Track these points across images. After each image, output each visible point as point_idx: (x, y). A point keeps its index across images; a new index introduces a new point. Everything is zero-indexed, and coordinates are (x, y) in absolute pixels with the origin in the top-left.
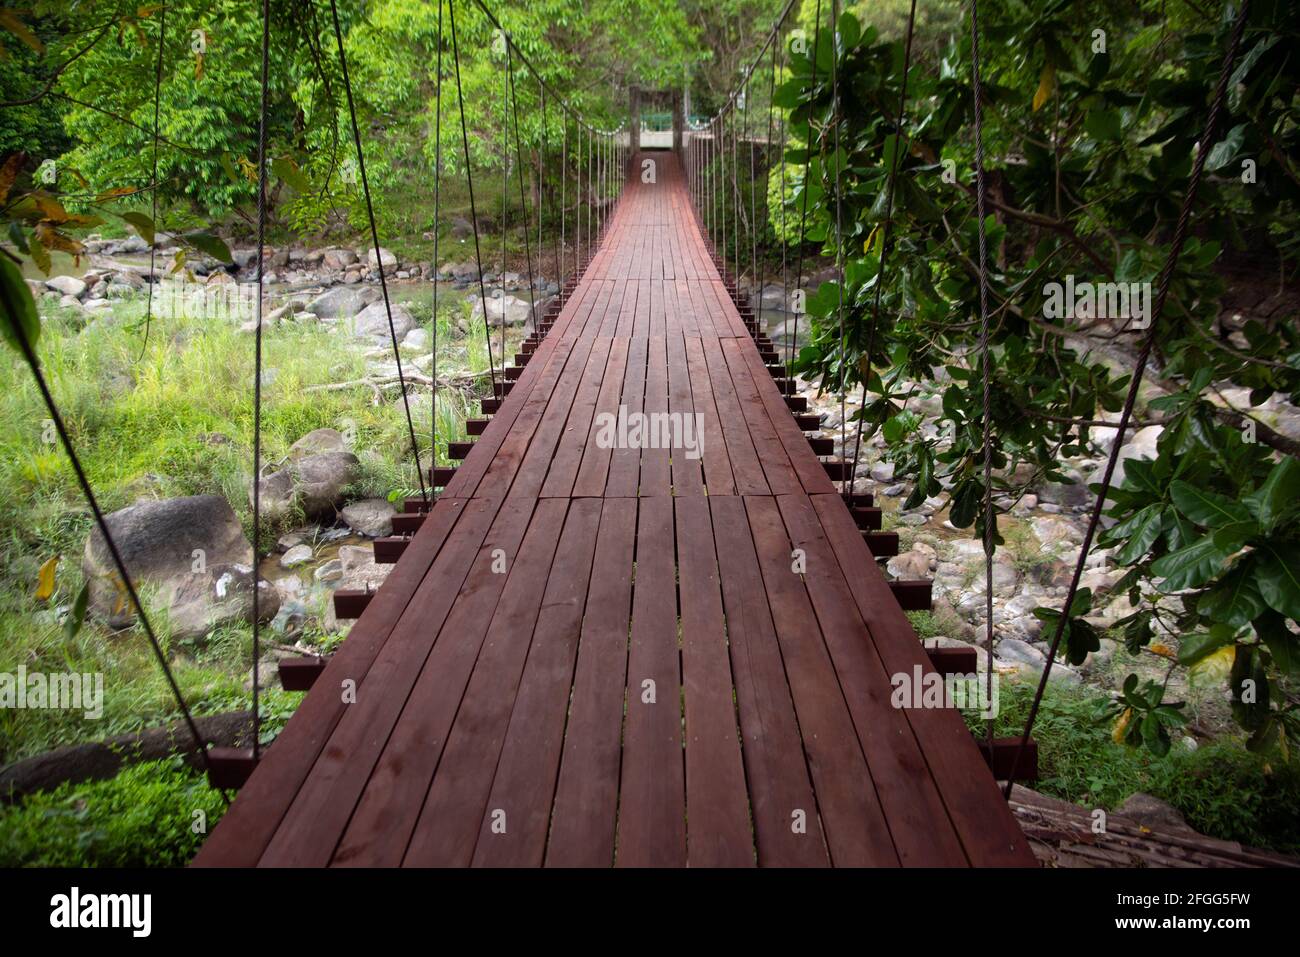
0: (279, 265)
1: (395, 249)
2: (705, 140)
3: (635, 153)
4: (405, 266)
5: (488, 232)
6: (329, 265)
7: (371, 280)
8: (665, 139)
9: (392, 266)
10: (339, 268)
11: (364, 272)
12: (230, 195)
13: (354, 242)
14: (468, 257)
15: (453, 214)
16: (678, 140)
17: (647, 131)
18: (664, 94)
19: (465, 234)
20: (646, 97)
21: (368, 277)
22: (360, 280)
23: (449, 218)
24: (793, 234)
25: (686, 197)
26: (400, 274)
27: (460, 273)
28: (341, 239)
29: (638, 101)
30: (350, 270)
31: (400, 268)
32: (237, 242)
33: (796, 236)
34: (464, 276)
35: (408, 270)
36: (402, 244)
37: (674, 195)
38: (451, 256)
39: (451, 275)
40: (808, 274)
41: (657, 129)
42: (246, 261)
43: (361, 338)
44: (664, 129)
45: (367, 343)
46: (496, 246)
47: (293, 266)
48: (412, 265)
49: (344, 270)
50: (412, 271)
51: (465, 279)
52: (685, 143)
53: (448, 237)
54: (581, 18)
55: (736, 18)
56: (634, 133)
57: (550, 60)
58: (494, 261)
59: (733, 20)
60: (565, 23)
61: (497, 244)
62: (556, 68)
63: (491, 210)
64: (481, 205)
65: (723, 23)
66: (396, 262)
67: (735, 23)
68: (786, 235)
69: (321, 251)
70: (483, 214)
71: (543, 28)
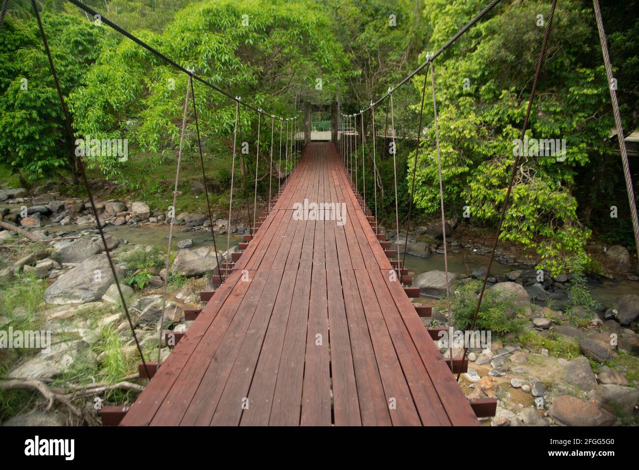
0: (75, 212)
1: (151, 203)
2: (349, 136)
3: (308, 143)
4: (155, 214)
5: (213, 192)
6: (107, 212)
7: (132, 223)
8: (327, 135)
9: (146, 214)
10: (113, 215)
11: (128, 217)
12: (40, 167)
13: (129, 197)
14: (197, 208)
15: (194, 179)
16: (334, 136)
17: (316, 131)
18: (326, 107)
19: (199, 192)
20: (316, 108)
21: (130, 221)
22: (125, 223)
23: (191, 182)
24: (430, 204)
25: (344, 175)
26: (151, 219)
27: (189, 220)
28: (122, 194)
29: (310, 110)
30: (119, 216)
31: (152, 215)
32: (61, 195)
33: (432, 206)
34: (191, 222)
35: (156, 216)
36: (158, 198)
37: (334, 172)
38: (186, 207)
39: (184, 221)
40: (425, 224)
41: (322, 131)
42: (57, 208)
43: (66, 293)
44: (326, 130)
46: (216, 202)
47: (85, 212)
48: (160, 213)
49: (116, 216)
50: (159, 218)
51: (192, 224)
52: (339, 138)
53: (189, 194)
54: (264, 40)
55: (376, 51)
56: (307, 130)
57: (238, 69)
58: (213, 211)
59: (374, 54)
60: (251, 42)
61: (217, 200)
62: (243, 75)
63: (217, 177)
64: (211, 174)
65: (367, 56)
66: (149, 211)
67: (376, 55)
68: (423, 204)
69: (104, 203)
70: (212, 179)
71: (235, 45)
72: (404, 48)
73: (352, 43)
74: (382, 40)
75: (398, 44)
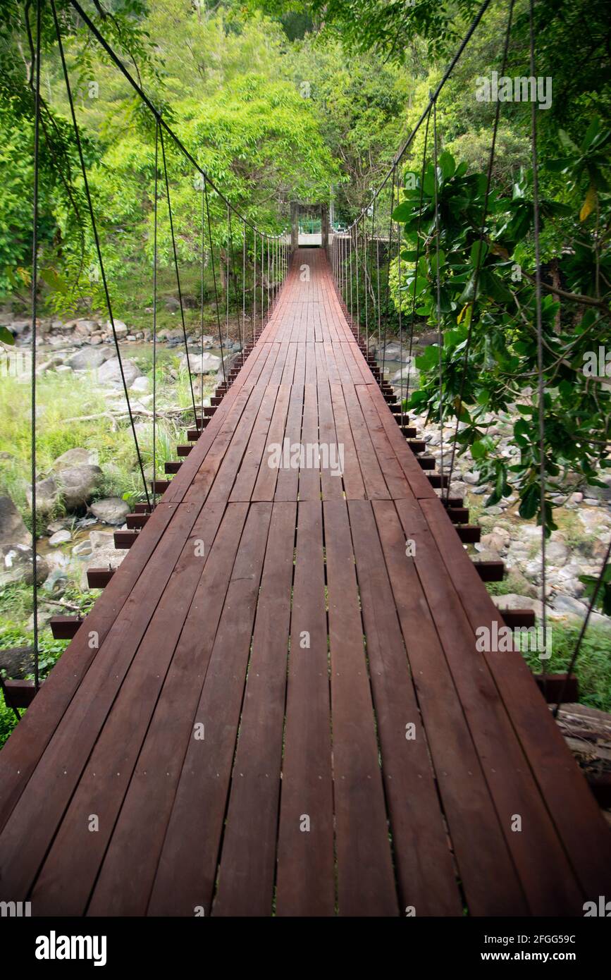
0: (46, 332)
1: (126, 320)
2: (344, 240)
3: (295, 249)
4: (133, 332)
5: (190, 307)
6: (79, 331)
7: (109, 342)
8: (316, 239)
9: (123, 332)
10: (87, 333)
11: (103, 336)
13: (97, 315)
14: (176, 325)
15: (166, 295)
16: (325, 240)
17: (303, 233)
18: (315, 207)
19: (175, 309)
20: (302, 210)
21: (106, 340)
22: (102, 342)
23: (163, 298)
24: (407, 307)
25: (331, 282)
26: (129, 338)
27: (172, 337)
28: (88, 314)
29: (297, 213)
30: (94, 335)
31: (129, 333)
32: (16, 316)
33: (409, 309)
34: (174, 338)
35: (135, 334)
36: (131, 316)
37: (322, 280)
38: (165, 324)
39: (165, 338)
40: (418, 335)
41: (311, 233)
42: (23, 329)
43: (102, 384)
44: (315, 232)
45: (106, 387)
46: (196, 318)
47: (54, 332)
48: (137, 331)
49: (90, 335)
50: (138, 336)
51: (175, 341)
52: (330, 242)
53: (163, 310)
54: (256, 154)
55: (367, 151)
56: (294, 235)
57: (234, 184)
58: (195, 328)
59: (365, 153)
60: (244, 157)
61: (197, 316)
62: (238, 190)
63: (193, 292)
64: (185, 288)
65: (357, 155)
66: (126, 329)
67: (366, 156)
68: (403, 308)
69: (74, 322)
70: (187, 294)
71: (229, 161)
72: (396, 146)
73: (342, 141)
74: (373, 137)
75: (391, 143)
